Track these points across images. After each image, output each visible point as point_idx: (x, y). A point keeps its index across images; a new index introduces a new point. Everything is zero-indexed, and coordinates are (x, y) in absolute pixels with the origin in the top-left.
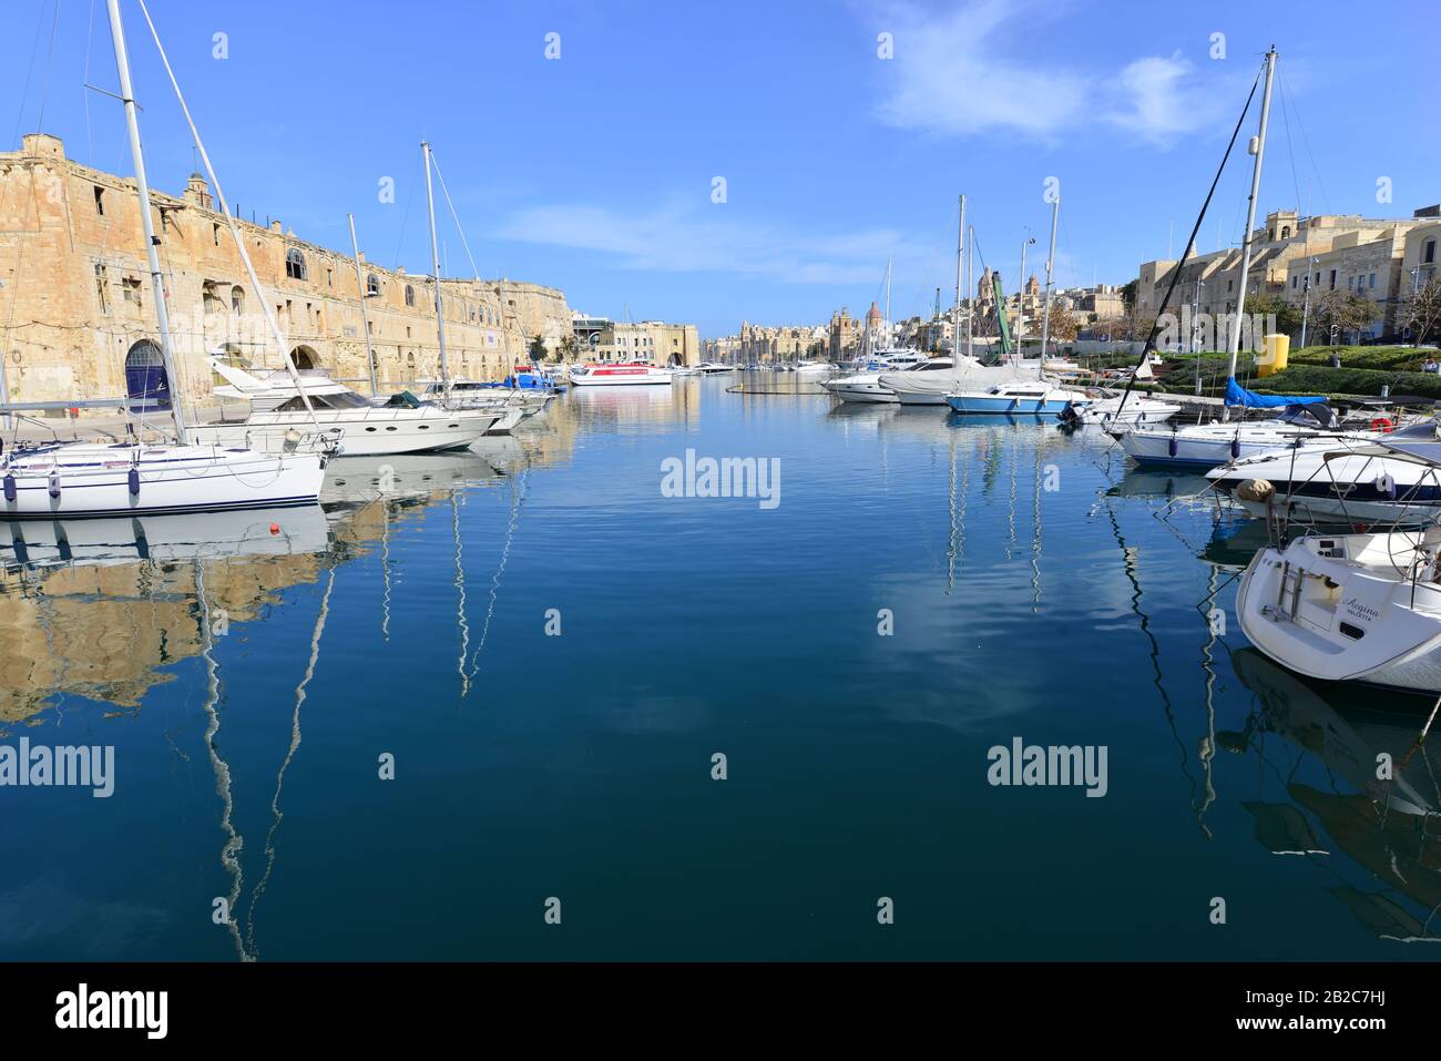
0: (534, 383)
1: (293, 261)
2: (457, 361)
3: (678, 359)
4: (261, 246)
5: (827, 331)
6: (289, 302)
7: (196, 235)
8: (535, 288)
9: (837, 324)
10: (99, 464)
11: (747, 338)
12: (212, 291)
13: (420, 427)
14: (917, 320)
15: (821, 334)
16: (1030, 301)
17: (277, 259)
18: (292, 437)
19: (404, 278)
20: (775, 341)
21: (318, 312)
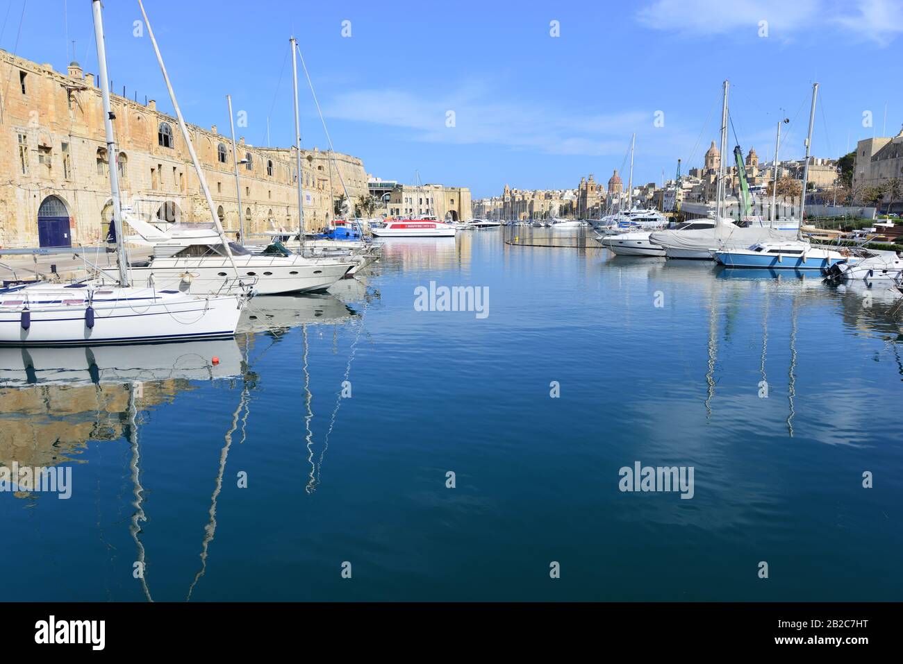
0: (348, 234)
1: (164, 133)
2: (282, 215)
3: (455, 216)
4: (140, 121)
5: (575, 194)
6: (160, 166)
7: (93, 111)
8: (340, 156)
9: (585, 189)
10: (60, 302)
11: (508, 198)
12: (103, 156)
13: (291, 273)
14: (652, 185)
15: (570, 196)
16: (751, 171)
17: (152, 131)
18: (187, 279)
19: (245, 147)
20: (532, 202)
21: (181, 174)
